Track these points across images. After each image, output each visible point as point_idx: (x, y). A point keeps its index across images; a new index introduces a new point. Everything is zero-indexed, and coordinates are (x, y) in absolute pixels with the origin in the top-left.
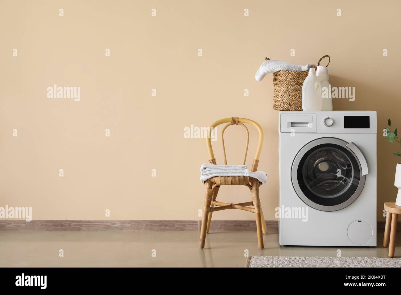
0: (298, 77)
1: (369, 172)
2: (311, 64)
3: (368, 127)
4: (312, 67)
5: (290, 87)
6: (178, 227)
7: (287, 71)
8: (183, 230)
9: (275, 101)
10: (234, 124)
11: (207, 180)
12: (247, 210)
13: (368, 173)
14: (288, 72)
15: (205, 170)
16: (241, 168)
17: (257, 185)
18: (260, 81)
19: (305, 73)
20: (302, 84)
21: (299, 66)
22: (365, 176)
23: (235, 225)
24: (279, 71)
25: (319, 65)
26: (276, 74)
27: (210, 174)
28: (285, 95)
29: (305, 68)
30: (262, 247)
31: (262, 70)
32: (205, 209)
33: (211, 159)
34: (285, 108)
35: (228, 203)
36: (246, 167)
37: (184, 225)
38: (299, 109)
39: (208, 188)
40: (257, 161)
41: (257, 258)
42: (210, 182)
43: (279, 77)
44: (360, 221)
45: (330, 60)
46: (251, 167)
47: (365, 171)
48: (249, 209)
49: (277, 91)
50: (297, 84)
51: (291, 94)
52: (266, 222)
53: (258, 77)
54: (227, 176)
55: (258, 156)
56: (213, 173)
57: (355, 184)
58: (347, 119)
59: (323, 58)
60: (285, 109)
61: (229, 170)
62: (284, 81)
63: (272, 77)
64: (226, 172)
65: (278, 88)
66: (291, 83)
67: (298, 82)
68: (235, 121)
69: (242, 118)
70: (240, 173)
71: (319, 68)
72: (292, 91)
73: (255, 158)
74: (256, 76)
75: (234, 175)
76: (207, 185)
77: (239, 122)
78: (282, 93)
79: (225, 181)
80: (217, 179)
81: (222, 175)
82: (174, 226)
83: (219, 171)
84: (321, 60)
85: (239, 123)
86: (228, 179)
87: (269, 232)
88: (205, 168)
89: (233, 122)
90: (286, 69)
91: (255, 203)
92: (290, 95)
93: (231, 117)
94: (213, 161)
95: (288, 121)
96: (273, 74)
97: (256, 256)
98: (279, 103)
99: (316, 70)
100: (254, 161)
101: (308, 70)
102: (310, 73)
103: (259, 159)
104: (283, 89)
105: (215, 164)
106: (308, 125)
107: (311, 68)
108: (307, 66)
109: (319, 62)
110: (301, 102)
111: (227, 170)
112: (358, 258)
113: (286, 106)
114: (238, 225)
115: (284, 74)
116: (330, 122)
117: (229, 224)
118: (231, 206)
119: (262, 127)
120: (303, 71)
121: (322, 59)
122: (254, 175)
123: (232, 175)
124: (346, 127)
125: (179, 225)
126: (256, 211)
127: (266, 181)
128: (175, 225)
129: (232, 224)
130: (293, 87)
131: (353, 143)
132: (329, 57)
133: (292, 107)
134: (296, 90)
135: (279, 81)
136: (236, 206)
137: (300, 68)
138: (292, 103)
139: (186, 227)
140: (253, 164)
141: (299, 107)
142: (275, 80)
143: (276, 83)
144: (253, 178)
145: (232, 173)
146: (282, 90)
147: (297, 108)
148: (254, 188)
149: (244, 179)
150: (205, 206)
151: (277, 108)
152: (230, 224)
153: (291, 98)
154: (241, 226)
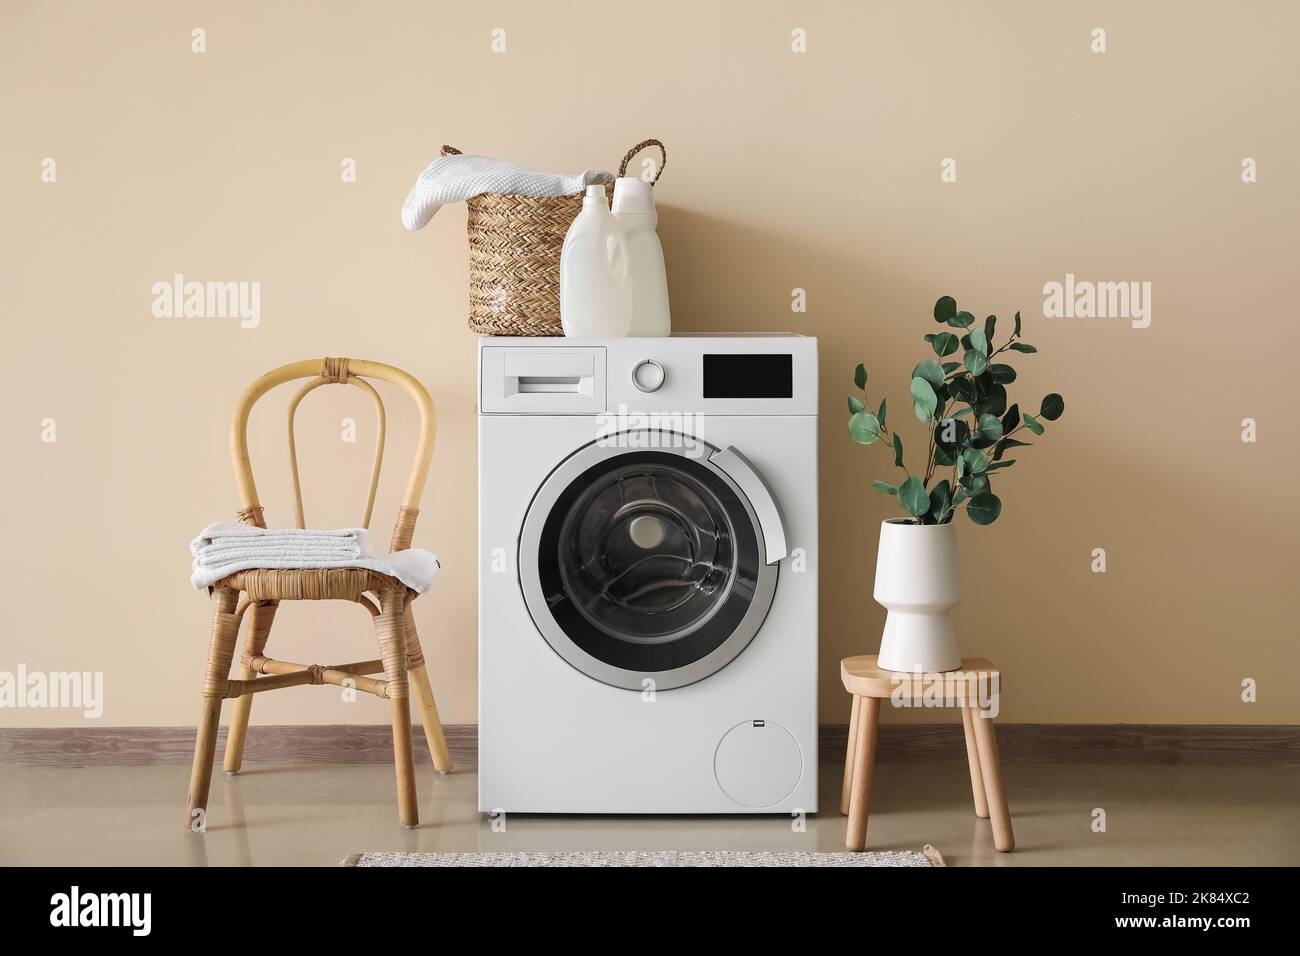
0: (549, 217)
1: (789, 552)
2: (597, 171)
3: (789, 394)
4: (598, 180)
5: (520, 250)
6: (129, 750)
7: (511, 196)
8: (148, 761)
9: (473, 299)
10: (331, 382)
11: (219, 582)
12: (364, 688)
13: (785, 555)
14: (513, 197)
15: (210, 547)
16: (337, 541)
17: (396, 599)
18: (419, 229)
19: (572, 203)
20: (560, 240)
21: (553, 177)
22: (778, 564)
23: (337, 743)
24: (483, 195)
25: (622, 173)
26: (474, 205)
27: (227, 561)
28: (504, 281)
29: (572, 185)
30: (413, 819)
31: (425, 190)
32: (207, 686)
33: (245, 505)
34: (506, 324)
35: (301, 662)
36: (355, 537)
37: (153, 745)
38: (552, 328)
39: (221, 612)
40: (411, 515)
41: (380, 859)
42: (226, 588)
43: (484, 217)
44: (759, 724)
45: (664, 155)
46: (391, 535)
47: (774, 547)
48: (371, 686)
49: (479, 266)
50: (544, 241)
51: (525, 276)
52: (444, 729)
53: (409, 217)
54: (288, 566)
55: (416, 495)
56: (238, 559)
57: (742, 593)
58: (711, 363)
59: (638, 148)
60: (505, 332)
61: (294, 547)
62: (501, 229)
63: (464, 215)
64: (285, 555)
65: (482, 256)
66: (525, 237)
67: (547, 234)
68: (336, 372)
69: (363, 361)
70: (337, 558)
71: (621, 186)
72: (526, 266)
73: (406, 503)
74: (403, 209)
75: (312, 564)
76: (217, 601)
77: (349, 374)
78: (494, 274)
79: (280, 585)
80: (251, 577)
81: (268, 564)
82: (117, 749)
83: (260, 551)
84: (629, 157)
85: (351, 379)
86: (292, 579)
87: (457, 766)
88: (209, 541)
89: (327, 373)
90: (507, 188)
91: (390, 664)
92: (521, 280)
93: (323, 357)
94: (255, 515)
95: (509, 373)
96: (467, 206)
97: (379, 854)
98: (485, 307)
99: (610, 192)
100: (402, 514)
101: (583, 193)
102: (588, 201)
103: (420, 508)
104: (498, 258)
105: (261, 524)
106: (578, 387)
107: (592, 184)
108: (581, 177)
109: (624, 162)
110: (558, 305)
111: (290, 546)
112: (738, 853)
113: (508, 316)
114: (347, 742)
115: (498, 207)
116: (654, 376)
117: (315, 739)
118: (312, 676)
119: (429, 392)
120: (565, 197)
121: (633, 154)
122: (389, 564)
123: (306, 564)
124: (709, 392)
125: (136, 745)
126: (393, 690)
127: (429, 585)
128: (121, 745)
129: (327, 740)
130: (531, 252)
131: (732, 449)
132: (663, 148)
133: (529, 321)
134: (543, 263)
135: (486, 229)
136: (327, 675)
137: (558, 185)
138: (528, 307)
139: (159, 751)
140: (397, 526)
141: (553, 323)
142: (472, 224)
143: (475, 236)
144: (380, 573)
145: (307, 558)
146: (493, 260)
147: (547, 327)
148: (387, 611)
149: (348, 580)
150: (209, 677)
151: (478, 327)
152: (320, 739)
153: (525, 290)
154: (360, 744)
